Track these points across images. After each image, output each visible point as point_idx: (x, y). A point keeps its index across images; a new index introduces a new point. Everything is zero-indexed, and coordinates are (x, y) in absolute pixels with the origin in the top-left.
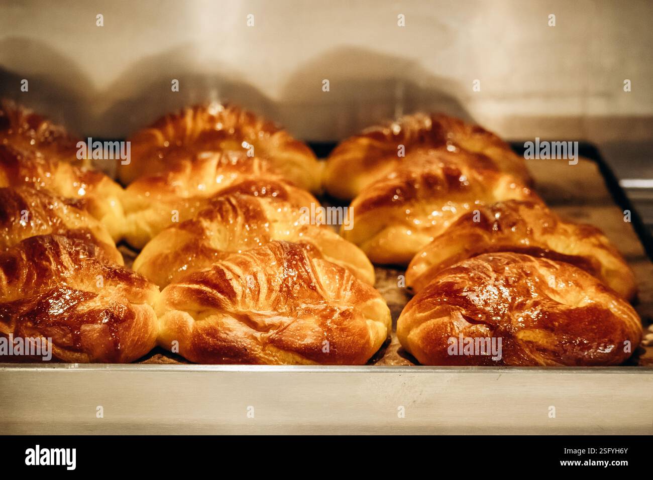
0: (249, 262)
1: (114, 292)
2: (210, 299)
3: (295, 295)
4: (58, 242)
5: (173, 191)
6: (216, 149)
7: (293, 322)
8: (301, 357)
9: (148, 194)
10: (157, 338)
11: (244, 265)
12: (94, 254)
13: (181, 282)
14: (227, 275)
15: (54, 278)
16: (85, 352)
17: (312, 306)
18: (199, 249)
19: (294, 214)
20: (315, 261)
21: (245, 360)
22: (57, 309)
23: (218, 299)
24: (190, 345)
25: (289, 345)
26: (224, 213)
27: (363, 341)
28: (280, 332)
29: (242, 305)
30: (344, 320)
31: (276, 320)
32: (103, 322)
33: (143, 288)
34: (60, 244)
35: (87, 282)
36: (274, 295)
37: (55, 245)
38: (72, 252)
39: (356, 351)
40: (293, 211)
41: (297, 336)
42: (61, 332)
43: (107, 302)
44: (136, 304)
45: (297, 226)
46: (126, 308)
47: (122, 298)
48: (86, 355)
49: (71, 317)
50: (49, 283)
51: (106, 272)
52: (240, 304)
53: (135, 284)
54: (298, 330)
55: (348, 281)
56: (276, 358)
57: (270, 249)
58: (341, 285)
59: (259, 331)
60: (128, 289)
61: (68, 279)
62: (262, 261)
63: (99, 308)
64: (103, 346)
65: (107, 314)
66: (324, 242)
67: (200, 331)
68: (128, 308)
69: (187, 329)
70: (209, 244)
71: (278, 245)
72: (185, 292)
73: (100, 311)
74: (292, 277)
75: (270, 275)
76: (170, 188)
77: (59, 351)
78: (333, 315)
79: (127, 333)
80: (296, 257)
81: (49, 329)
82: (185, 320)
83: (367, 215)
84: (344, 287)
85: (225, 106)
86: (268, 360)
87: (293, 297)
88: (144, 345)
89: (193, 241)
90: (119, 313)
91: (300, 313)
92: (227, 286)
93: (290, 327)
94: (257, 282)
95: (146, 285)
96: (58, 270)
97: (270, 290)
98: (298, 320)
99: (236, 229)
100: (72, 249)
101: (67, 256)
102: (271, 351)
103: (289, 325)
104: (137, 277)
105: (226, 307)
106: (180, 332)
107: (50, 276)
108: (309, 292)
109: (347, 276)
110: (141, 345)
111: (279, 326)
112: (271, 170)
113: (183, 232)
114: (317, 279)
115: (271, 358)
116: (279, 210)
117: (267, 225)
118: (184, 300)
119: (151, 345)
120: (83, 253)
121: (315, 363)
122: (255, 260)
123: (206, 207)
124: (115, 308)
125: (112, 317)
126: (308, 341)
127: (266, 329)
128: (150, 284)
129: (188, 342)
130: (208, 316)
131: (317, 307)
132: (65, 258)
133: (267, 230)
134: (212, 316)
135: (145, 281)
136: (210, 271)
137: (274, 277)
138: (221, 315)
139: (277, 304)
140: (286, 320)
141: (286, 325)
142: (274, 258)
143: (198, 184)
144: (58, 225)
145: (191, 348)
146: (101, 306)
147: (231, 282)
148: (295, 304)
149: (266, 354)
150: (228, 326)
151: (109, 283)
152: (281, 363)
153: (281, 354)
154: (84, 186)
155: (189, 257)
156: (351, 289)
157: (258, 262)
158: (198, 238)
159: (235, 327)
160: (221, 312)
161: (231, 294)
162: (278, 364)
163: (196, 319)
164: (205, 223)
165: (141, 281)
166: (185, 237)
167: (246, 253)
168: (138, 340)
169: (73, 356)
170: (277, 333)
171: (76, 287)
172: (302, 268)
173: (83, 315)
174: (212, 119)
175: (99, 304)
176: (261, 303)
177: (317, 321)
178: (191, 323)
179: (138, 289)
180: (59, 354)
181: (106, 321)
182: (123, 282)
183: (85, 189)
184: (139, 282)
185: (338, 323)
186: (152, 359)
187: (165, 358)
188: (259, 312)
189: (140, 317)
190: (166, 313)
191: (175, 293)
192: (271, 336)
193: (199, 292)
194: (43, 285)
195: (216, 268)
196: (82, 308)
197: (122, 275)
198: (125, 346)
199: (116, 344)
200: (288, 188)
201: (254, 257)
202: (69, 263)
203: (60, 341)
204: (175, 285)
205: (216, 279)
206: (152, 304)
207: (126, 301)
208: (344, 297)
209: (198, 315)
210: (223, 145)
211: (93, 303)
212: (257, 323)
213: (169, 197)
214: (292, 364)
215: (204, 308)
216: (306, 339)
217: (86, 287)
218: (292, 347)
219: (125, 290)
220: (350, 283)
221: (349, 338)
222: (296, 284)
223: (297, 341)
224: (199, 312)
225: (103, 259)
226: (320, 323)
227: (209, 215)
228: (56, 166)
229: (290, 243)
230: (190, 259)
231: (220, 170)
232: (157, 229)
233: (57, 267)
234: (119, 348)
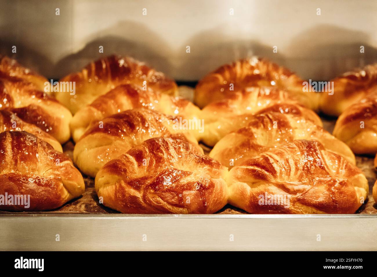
0: (283, 153)
1: (202, 171)
2: (260, 175)
3: (312, 172)
4: (168, 142)
5: (231, 111)
6: (255, 85)
7: (311, 189)
8: (316, 209)
9: (215, 113)
10: (228, 199)
11: (281, 154)
12: (189, 148)
13: (242, 165)
14: (270, 160)
15: (166, 163)
16: (186, 208)
17: (322, 179)
18: (251, 145)
19: (307, 124)
20: (322, 151)
21: (283, 211)
22: (168, 182)
23: (266, 175)
24: (248, 203)
25: (309, 202)
26: (265, 123)
27: (353, 200)
28: (304, 194)
29: (280, 178)
30: (341, 187)
31: (301, 187)
32: (196, 189)
33: (219, 169)
34: (168, 143)
35: (186, 165)
36: (299, 172)
37: (166, 143)
38: (176, 147)
39: (350, 205)
40: (306, 122)
41: (314, 197)
42: (171, 196)
43: (198, 177)
44: (215, 178)
45: (309, 131)
46: (209, 181)
47: (207, 175)
48: (186, 209)
49: (177, 186)
50: (163, 167)
51: (197, 159)
52: (279, 178)
53: (214, 166)
54: (315, 193)
55: (343, 163)
56: (301, 210)
57: (295, 145)
58: (339, 166)
59: (290, 194)
60: (210, 170)
61: (175, 164)
62: (291, 152)
63: (193, 181)
64: (196, 204)
65: (198, 184)
66: (326, 141)
67: (254, 194)
68: (211, 181)
69: (247, 193)
70: (256, 142)
71: (300, 142)
72: (244, 171)
73: (194, 183)
74: (310, 161)
75: (297, 160)
76: (230, 109)
77: (170, 207)
78: (335, 184)
79: (210, 196)
80: (312, 149)
81: (164, 194)
82: (245, 188)
83: (349, 124)
84: (341, 167)
85: (260, 60)
86: (296, 211)
87: (311, 174)
88: (220, 203)
89: (247, 140)
90: (206, 184)
91: (315, 183)
92: (270, 167)
93: (310, 191)
94: (289, 165)
95: (221, 167)
96: (168, 158)
97: (297, 169)
98: (314, 187)
99: (272, 133)
100: (176, 145)
101: (173, 149)
102: (298, 206)
103: (309, 190)
104: (215, 162)
105: (271, 179)
106: (242, 195)
107: (164, 161)
108: (320, 170)
109: (342, 161)
110: (219, 203)
111: (303, 191)
112: (290, 98)
113: (240, 135)
114: (325, 162)
115: (298, 210)
116: (298, 122)
117: (291, 130)
118: (244, 176)
119: (225, 203)
120: (183, 148)
121: (324, 213)
122: (287, 152)
123: (253, 120)
124: (203, 181)
125: (201, 186)
126: (321, 199)
127: (295, 192)
128: (223, 166)
129: (247, 201)
130: (259, 185)
131: (325, 179)
132: (172, 151)
133: (291, 133)
134: (261, 185)
135: (220, 164)
136: (259, 158)
137: (299, 161)
138: (267, 185)
139: (301, 178)
140: (307, 187)
141: (307, 190)
142: (298, 150)
143: (247, 107)
144: (164, 132)
145: (249, 205)
146: (195, 180)
147: (273, 165)
148: (312, 178)
149: (295, 208)
150: (272, 191)
151: (199, 166)
152: (305, 213)
153: (304, 208)
154: (177, 108)
155: (245, 150)
156: (345, 168)
157: (289, 152)
158: (250, 138)
159: (276, 192)
160: (267, 183)
161: (273, 171)
162: (303, 214)
163: (252, 187)
164: (254, 130)
165: (218, 165)
166: (242, 138)
167: (281, 147)
168: (217, 201)
169: (178, 209)
170: (302, 195)
171: (179, 169)
172: (316, 156)
173: (184, 185)
174: (252, 68)
175: (193, 178)
176: (292, 177)
177: (326, 187)
178: (249, 190)
179: (216, 169)
180: (170, 209)
181: (198, 188)
182: (207, 165)
183: (179, 110)
184: (217, 165)
185: (338, 189)
186: (225, 211)
187: (233, 211)
188: (291, 183)
189: (218, 186)
190: (233, 183)
191: (239, 171)
192: (298, 197)
193: (254, 171)
194: (159, 167)
195: (264, 157)
196: (183, 181)
197: (206, 161)
198: (209, 204)
199: (204, 203)
200: (301, 109)
201: (286, 150)
202: (175, 154)
203: (170, 201)
204: (238, 167)
205: (264, 162)
206: (224, 178)
207: (209, 176)
208: (341, 173)
209: (253, 185)
210: (260, 83)
211: (190, 178)
212: (289, 189)
213: (229, 115)
214: (311, 214)
215: (257, 180)
216: (319, 199)
217: (185, 168)
218: (311, 204)
219: (209, 170)
220: (345, 164)
221: (345, 198)
222: (312, 165)
223: (314, 200)
224: (253, 183)
225: (195, 151)
226: (327, 189)
227: (256, 125)
228: (160, 96)
229: (307, 141)
230: (245, 151)
231: (260, 98)
232: (222, 135)
233: (168, 157)
234: (206, 205)
